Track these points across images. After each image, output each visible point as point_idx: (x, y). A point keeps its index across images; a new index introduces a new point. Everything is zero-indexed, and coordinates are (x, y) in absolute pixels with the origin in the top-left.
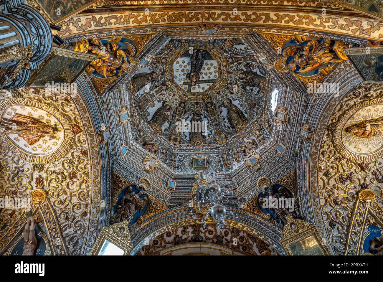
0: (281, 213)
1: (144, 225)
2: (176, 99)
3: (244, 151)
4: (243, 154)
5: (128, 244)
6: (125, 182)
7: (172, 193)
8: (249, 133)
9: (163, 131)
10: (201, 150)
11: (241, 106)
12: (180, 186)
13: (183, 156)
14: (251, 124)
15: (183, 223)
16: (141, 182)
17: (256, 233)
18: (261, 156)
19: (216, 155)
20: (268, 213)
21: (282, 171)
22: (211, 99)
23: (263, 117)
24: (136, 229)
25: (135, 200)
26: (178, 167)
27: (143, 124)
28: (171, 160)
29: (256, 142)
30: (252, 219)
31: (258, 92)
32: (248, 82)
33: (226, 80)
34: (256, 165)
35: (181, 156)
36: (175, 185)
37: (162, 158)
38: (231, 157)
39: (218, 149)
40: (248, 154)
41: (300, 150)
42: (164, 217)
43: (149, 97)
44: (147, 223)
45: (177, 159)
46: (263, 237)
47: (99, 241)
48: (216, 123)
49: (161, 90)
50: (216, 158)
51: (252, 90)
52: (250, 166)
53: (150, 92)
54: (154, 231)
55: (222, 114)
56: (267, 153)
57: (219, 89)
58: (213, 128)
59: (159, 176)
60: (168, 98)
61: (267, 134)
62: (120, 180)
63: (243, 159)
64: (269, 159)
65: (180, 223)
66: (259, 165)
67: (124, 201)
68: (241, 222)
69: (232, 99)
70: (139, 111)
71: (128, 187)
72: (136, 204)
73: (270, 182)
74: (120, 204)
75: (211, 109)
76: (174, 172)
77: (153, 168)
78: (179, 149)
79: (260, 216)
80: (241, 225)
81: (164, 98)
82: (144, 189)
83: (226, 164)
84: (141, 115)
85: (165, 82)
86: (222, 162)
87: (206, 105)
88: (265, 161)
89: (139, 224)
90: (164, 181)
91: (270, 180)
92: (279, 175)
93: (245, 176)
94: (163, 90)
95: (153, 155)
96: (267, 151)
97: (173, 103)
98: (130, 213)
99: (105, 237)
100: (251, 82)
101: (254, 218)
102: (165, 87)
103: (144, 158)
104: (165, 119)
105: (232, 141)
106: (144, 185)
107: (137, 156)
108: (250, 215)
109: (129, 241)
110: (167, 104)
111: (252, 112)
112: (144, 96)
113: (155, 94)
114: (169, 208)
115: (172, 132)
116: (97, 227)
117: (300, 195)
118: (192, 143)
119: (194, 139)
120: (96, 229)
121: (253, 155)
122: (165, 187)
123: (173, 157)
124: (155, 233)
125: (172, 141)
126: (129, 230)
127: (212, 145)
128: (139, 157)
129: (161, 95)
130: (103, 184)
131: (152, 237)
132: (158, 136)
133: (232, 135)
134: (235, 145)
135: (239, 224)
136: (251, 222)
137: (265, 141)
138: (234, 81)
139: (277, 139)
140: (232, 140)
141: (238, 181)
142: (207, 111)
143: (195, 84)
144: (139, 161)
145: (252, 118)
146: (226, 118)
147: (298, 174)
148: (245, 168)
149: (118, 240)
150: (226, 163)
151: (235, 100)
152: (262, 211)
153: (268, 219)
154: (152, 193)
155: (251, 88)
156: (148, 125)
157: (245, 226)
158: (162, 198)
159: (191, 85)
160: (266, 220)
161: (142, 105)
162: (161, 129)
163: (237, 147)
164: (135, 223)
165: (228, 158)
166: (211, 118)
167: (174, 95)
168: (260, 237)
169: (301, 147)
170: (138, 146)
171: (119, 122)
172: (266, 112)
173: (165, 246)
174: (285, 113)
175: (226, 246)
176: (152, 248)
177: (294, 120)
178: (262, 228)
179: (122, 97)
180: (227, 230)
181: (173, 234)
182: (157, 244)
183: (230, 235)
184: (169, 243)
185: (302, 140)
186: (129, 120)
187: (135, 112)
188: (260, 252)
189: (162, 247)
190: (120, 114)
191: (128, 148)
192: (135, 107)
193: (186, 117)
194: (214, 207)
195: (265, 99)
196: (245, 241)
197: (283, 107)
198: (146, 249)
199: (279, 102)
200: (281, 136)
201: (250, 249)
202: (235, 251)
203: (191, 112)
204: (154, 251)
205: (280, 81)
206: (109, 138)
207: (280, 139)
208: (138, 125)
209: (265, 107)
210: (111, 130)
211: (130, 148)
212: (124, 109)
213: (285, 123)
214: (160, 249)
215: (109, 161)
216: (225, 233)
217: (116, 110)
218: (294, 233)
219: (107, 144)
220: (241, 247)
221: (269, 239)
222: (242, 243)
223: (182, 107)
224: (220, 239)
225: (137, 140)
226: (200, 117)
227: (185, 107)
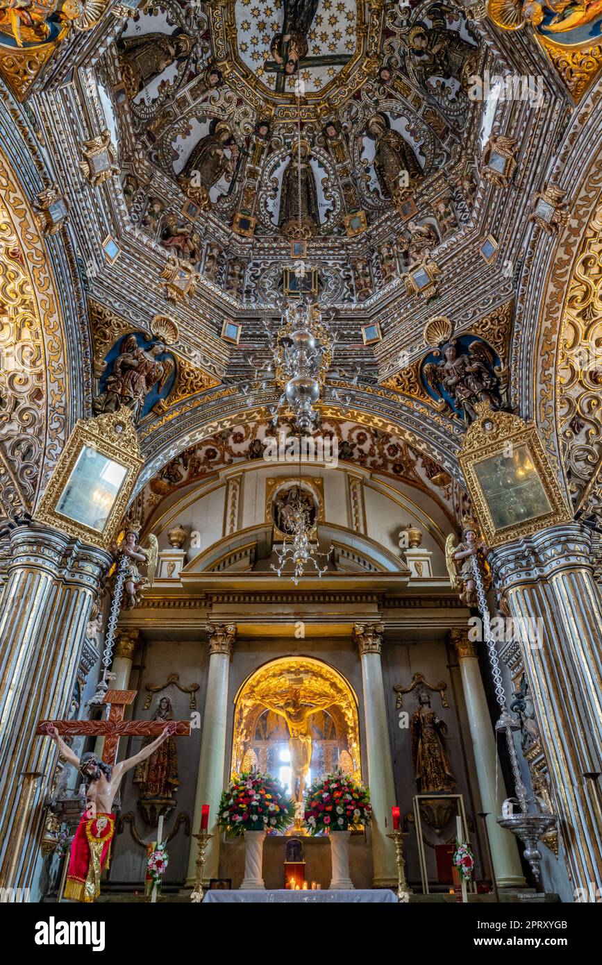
0: (469, 398)
1: (170, 417)
2: (245, 114)
3: (406, 254)
4: (403, 261)
5: (135, 456)
6: (119, 326)
7: (232, 350)
8: (423, 209)
9: (214, 200)
10: (306, 252)
11: (413, 133)
12: (251, 336)
13: (262, 266)
14: (431, 185)
15: (255, 414)
16: (156, 325)
17: (411, 439)
18: (440, 267)
19: (341, 262)
20: (442, 397)
21: (483, 305)
22: (337, 113)
23: (461, 165)
24: (152, 426)
25: (142, 367)
26: (248, 292)
27: (161, 182)
28: (233, 275)
29: (435, 232)
30: (406, 409)
31: (457, 94)
32: (435, 62)
33: (379, 58)
34: (426, 288)
35: (256, 265)
36: (240, 332)
37: (208, 270)
38: (374, 269)
39: (347, 249)
40: (412, 261)
41: (531, 253)
42: (213, 403)
43: (175, 106)
44: (176, 414)
45: (248, 273)
46: (424, 446)
47: (69, 449)
48: (346, 180)
49: (205, 86)
50: (338, 271)
51: (443, 86)
52: (412, 291)
53: (176, 91)
54: (192, 430)
55: (364, 155)
56: (455, 260)
57: (358, 83)
58: (340, 193)
59: (201, 311)
60: (223, 109)
61: (463, 210)
62: (106, 319)
64: (460, 273)
65: (248, 415)
66: (433, 289)
67: (120, 367)
68: (380, 416)
69: (392, 113)
70: (150, 147)
71: (128, 336)
72: (149, 374)
73: (453, 328)
74: (113, 374)
75: (335, 143)
76: (235, 303)
77: (185, 293)
78: (252, 249)
79: (422, 404)
80: (380, 421)
81: (214, 109)
82: (164, 341)
83: (361, 285)
84: (156, 157)
85: (215, 61)
86: (352, 282)
87: (324, 130)
88: (449, 280)
89: (158, 415)
90: (213, 323)
91: (453, 325)
92: (475, 313)
93: (400, 315)
94: (211, 87)
95: (184, 263)
96: (455, 256)
97: (238, 124)
98: (136, 392)
99: (81, 441)
100: (442, 64)
101: (409, 408)
102: (214, 79)
103: (162, 269)
104: (217, 169)
105: (380, 229)
106: (163, 332)
107: (144, 263)
108: (401, 401)
109: (136, 450)
110: (223, 126)
111: (438, 151)
112: (162, 105)
113: (189, 98)
114: (223, 382)
115: (237, 205)
116: (65, 421)
117: (515, 360)
118: (286, 232)
119: (291, 222)
120: (64, 426)
121: (423, 265)
122: (216, 337)
123: (237, 268)
124: (195, 435)
125: (235, 227)
126: (137, 427)
127: (332, 237)
128: (149, 266)
129: (205, 100)
130: (68, 330)
131: (188, 443)
132: (200, 214)
133: (384, 213)
134: (387, 239)
135: (376, 420)
136: (402, 415)
137: (456, 229)
138: (399, 58)
139: (484, 225)
140: (380, 226)
141: (383, 325)
142: (326, 148)
143: (296, 69)
144: (150, 277)
145: (437, 169)
146: (372, 168)
147: (518, 312)
148: (402, 295)
149: (113, 446)
150: (362, 282)
151: (399, 116)
152: (429, 393)
153: (439, 410)
154: (184, 352)
155: (442, 80)
156: (174, 186)
157: (388, 424)
158: (207, 362)
159: (286, 73)
160: (434, 411)
161: (158, 130)
162: (208, 196)
163: (391, 244)
164: (148, 413)
165: (367, 270)
166: (334, 169)
167: (240, 102)
168: (418, 446)
169: (533, 245)
170: (145, 239)
171: (91, 176)
172: (469, 151)
173: (231, 461)
174: (509, 154)
175: (358, 463)
176: (203, 464)
177: (528, 173)
178: (425, 429)
179: (89, 106)
180: (363, 431)
181: (247, 437)
182: (214, 456)
183: (368, 442)
184: (239, 455)
185: (539, 229)
186: (114, 171)
187: (136, 150)
188: (428, 476)
189: (225, 463)
190: (89, 154)
191: (121, 243)
192: (137, 136)
193: (272, 163)
194: (292, 380)
195: (470, 115)
196: (399, 454)
197: (507, 136)
198: (191, 466)
199: (497, 124)
200: (492, 218)
201: (409, 469)
202: (376, 473)
203: (286, 150)
204: (208, 471)
205: (506, 59)
206: (66, 218)
207: (490, 224)
208: (147, 187)
209: (468, 138)
210: (67, 198)
211: (127, 244)
212: (98, 139)
213: (505, 181)
214: (222, 466)
215: (75, 276)
216: (358, 437)
217: (77, 144)
218: (488, 440)
219: (64, 233)
220: (390, 466)
221: (437, 450)
222: (393, 458)
223: (261, 137)
224: (346, 449)
225: (145, 223)
226: (307, 163)
227: (268, 137)
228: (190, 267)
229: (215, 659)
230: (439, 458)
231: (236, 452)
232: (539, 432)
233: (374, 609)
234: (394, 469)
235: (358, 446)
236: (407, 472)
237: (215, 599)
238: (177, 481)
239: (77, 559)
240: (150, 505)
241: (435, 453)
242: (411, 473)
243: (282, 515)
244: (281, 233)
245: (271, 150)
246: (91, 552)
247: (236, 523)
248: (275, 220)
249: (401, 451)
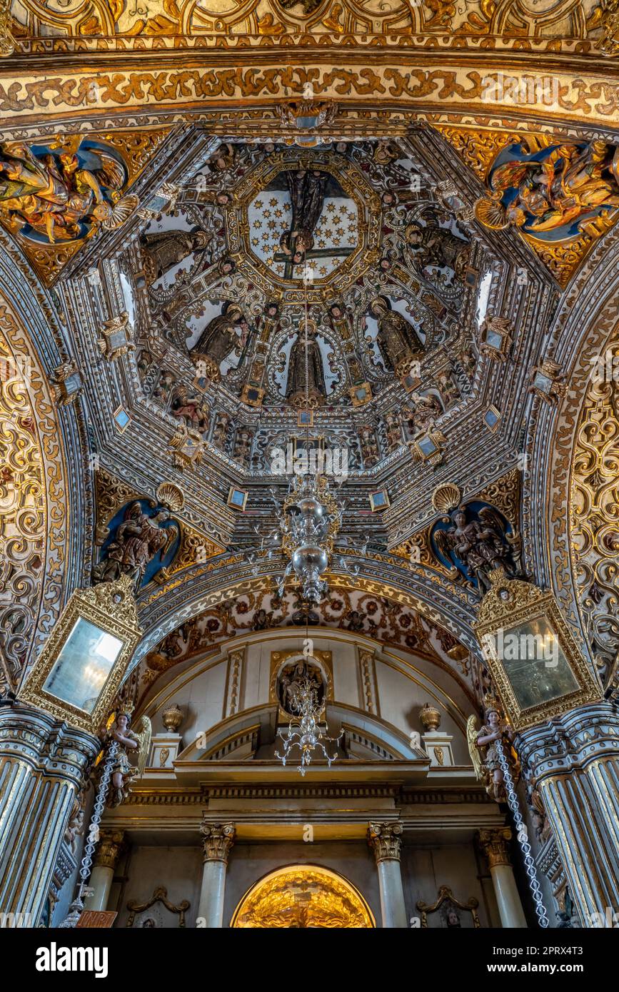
0: (482, 566)
1: (172, 587)
2: (256, 297)
3: (411, 423)
4: (408, 429)
5: (133, 628)
6: (124, 493)
7: (238, 517)
8: (425, 381)
9: (224, 373)
10: (312, 420)
11: (413, 313)
12: (257, 503)
13: (270, 434)
14: (431, 359)
15: (261, 583)
16: (162, 492)
17: (423, 609)
18: (445, 435)
19: (348, 431)
20: (454, 564)
21: (490, 471)
22: (341, 296)
23: (459, 342)
24: (152, 596)
25: (147, 533)
26: (255, 459)
27: (174, 357)
28: (240, 443)
29: (439, 402)
30: (417, 577)
31: (452, 280)
32: (430, 254)
33: (379, 250)
34: (432, 455)
35: (264, 433)
36: (246, 499)
37: (216, 438)
38: (380, 437)
39: (353, 418)
40: (417, 429)
41: (533, 422)
42: (217, 571)
43: (190, 291)
44: (178, 583)
45: (256, 441)
46: (438, 617)
47: (63, 621)
48: (351, 355)
49: (219, 273)
50: (345, 439)
51: (439, 274)
52: (419, 458)
53: (192, 278)
54: (194, 601)
55: (368, 333)
56: (459, 428)
57: (360, 272)
58: (345, 366)
59: (208, 478)
60: (235, 293)
61: (465, 382)
62: (112, 486)
63: (407, 440)
64: (465, 441)
65: (253, 584)
66: (439, 457)
67: (123, 534)
68: (390, 585)
69: (392, 296)
70: (165, 326)
71: (133, 503)
72: (152, 542)
73: (461, 495)
74: (115, 541)
75: (340, 322)
76: (242, 471)
77: (192, 461)
78: (260, 418)
79: (434, 572)
80: (391, 590)
81: (227, 293)
82: (169, 508)
83: (367, 453)
84: (171, 335)
85: (228, 253)
86: (359, 449)
87: (330, 311)
88: (454, 448)
89: (159, 584)
90: (219, 490)
91: (461, 490)
92: (482, 479)
93: (407, 481)
94: (225, 274)
95: (193, 432)
96: (459, 424)
97: (249, 306)
98: (138, 560)
99: (77, 612)
100: (436, 255)
101: (420, 576)
102: (227, 267)
103: (171, 438)
104: (229, 345)
105: (385, 400)
106: (168, 499)
107: (154, 432)
108: (412, 569)
109: (134, 622)
110: (234, 307)
111: (437, 329)
112: (178, 290)
113: (204, 284)
114: (228, 550)
115: (246, 377)
116: (62, 590)
117: (527, 526)
118: (293, 402)
119: (298, 393)
120: (60, 595)
121: (428, 433)
122: (222, 504)
123: (245, 436)
124: (196, 606)
125: (244, 397)
126: (136, 597)
127: (338, 407)
128: (158, 434)
129: (218, 286)
130: (73, 496)
131: (189, 613)
132: (210, 386)
133: (388, 385)
134: (392, 409)
135: (386, 589)
136: (413, 584)
137: (459, 399)
138: (397, 251)
139: (485, 396)
140: (384, 396)
141: (390, 492)
142: (332, 327)
143: (303, 260)
144: (159, 445)
145: (437, 345)
146: (375, 344)
147: (525, 478)
148: (409, 462)
149: (109, 618)
150: (368, 449)
151: (399, 299)
152: (440, 561)
153: (452, 578)
154: (189, 518)
155: (437, 269)
156: (186, 361)
157: (399, 593)
158: (212, 529)
159: (293, 263)
160: (447, 579)
161: (173, 311)
162: (218, 370)
163: (396, 413)
164: (150, 581)
165: (373, 438)
166: (339, 345)
167: (251, 287)
168: (431, 617)
169: (535, 415)
170: (155, 409)
171: (107, 352)
172: (467, 329)
173: (234, 633)
174: (505, 333)
175: (369, 635)
176: (204, 636)
177: (524, 349)
178: (437, 599)
179: (111, 291)
180: (374, 600)
181: (251, 607)
182: (216, 628)
183: (379, 612)
184: (243, 626)
185: (539, 400)
186: (130, 348)
187: (152, 328)
188: (444, 649)
189: (227, 635)
190: (107, 333)
191: (132, 413)
192: (153, 316)
193: (280, 339)
194: (300, 549)
195: (465, 298)
196: (412, 625)
197: (501, 317)
198: (191, 638)
199: (491, 306)
200: (493, 389)
201: (422, 642)
202: (388, 646)
203: (293, 328)
204: (209, 643)
205: (495, 253)
206: (80, 390)
207: (492, 395)
208: (161, 360)
209: (465, 318)
210: (83, 371)
211: (137, 413)
212: (117, 320)
213: (502, 356)
214: (224, 638)
215: (85, 445)
216: (368, 607)
217: (97, 324)
218: (505, 610)
219: (77, 404)
220: (403, 638)
221: (451, 622)
222: (406, 630)
223: (271, 317)
224: (356, 620)
225: (156, 394)
226: (313, 340)
227: (277, 317)
228: (198, 436)
229: (209, 868)
230: (454, 629)
231: (239, 623)
232: (558, 602)
233: (390, 805)
234: (407, 641)
235: (368, 616)
236: (421, 645)
237: (212, 793)
238: (175, 655)
239: (61, 746)
240: (145, 683)
241: (450, 625)
242: (425, 646)
243: (288, 694)
244: (289, 403)
245: (279, 328)
246: (77, 738)
247: (237, 703)
248: (283, 391)
249: (414, 621)
